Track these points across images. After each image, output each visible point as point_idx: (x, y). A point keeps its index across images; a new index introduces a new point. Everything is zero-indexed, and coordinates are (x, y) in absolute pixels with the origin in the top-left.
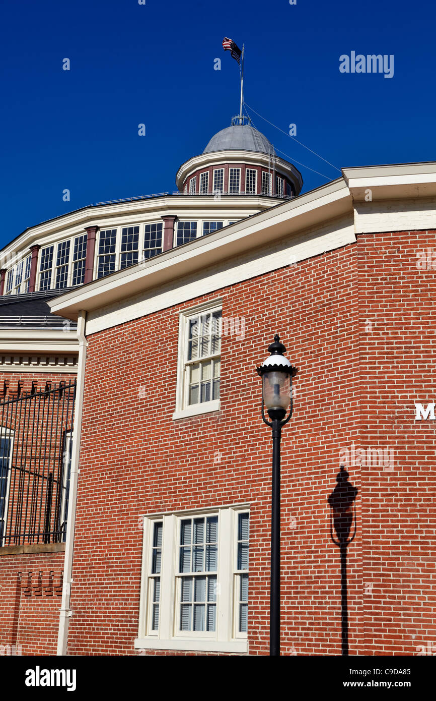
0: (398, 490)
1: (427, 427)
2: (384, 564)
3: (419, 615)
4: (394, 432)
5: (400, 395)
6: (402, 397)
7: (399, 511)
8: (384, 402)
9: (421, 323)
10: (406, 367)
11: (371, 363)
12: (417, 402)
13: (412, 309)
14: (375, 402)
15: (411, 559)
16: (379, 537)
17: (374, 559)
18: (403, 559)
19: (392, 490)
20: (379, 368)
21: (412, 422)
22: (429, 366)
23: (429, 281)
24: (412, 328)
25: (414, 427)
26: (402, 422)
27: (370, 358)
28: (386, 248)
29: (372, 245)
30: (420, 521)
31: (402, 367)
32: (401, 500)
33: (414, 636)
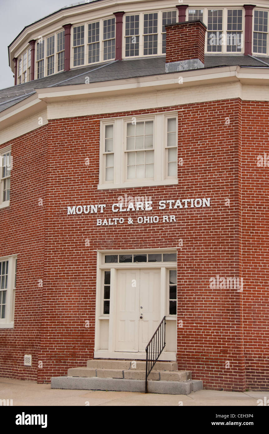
0: (59, 249)
1: (72, 218)
2: (51, 284)
3: (64, 307)
4: (59, 221)
5: (62, 202)
6: (63, 203)
7: (59, 259)
8: (56, 206)
9: (73, 166)
10: (65, 188)
11: (51, 187)
12: (69, 206)
13: (69, 159)
14: (52, 206)
15: (62, 281)
16: (50, 271)
17: (48, 282)
18: (59, 281)
19: (56, 249)
20: (54, 189)
21: (66, 216)
22: (75, 188)
23: (77, 144)
24: (69, 169)
25: (67, 218)
26: (62, 216)
27: (51, 185)
28: (60, 127)
29: (54, 126)
30: (66, 263)
31: (64, 189)
32: (60, 254)
33: (61, 316)
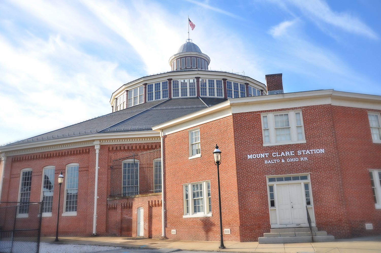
0: (245, 176)
1: (251, 160)
2: (242, 193)
3: (251, 204)
4: (243, 162)
5: (244, 153)
6: (245, 153)
7: (245, 181)
8: (241, 155)
9: (248, 135)
10: (245, 146)
11: (237, 146)
12: (248, 154)
13: (246, 132)
14: (239, 155)
15: (248, 192)
16: (241, 187)
17: (240, 192)
18: (247, 192)
19: (243, 176)
20: (239, 147)
21: (247, 159)
22: (250, 146)
23: (249, 125)
24: (246, 137)
25: (248, 160)
26: (245, 160)
27: (237, 144)
28: (239, 117)
29: (236, 116)
30: (250, 183)
31: (244, 146)
32: (245, 178)
33: (249, 209)
